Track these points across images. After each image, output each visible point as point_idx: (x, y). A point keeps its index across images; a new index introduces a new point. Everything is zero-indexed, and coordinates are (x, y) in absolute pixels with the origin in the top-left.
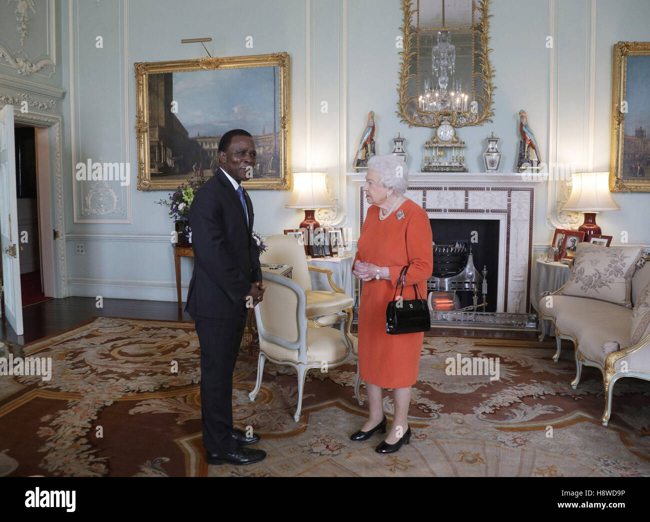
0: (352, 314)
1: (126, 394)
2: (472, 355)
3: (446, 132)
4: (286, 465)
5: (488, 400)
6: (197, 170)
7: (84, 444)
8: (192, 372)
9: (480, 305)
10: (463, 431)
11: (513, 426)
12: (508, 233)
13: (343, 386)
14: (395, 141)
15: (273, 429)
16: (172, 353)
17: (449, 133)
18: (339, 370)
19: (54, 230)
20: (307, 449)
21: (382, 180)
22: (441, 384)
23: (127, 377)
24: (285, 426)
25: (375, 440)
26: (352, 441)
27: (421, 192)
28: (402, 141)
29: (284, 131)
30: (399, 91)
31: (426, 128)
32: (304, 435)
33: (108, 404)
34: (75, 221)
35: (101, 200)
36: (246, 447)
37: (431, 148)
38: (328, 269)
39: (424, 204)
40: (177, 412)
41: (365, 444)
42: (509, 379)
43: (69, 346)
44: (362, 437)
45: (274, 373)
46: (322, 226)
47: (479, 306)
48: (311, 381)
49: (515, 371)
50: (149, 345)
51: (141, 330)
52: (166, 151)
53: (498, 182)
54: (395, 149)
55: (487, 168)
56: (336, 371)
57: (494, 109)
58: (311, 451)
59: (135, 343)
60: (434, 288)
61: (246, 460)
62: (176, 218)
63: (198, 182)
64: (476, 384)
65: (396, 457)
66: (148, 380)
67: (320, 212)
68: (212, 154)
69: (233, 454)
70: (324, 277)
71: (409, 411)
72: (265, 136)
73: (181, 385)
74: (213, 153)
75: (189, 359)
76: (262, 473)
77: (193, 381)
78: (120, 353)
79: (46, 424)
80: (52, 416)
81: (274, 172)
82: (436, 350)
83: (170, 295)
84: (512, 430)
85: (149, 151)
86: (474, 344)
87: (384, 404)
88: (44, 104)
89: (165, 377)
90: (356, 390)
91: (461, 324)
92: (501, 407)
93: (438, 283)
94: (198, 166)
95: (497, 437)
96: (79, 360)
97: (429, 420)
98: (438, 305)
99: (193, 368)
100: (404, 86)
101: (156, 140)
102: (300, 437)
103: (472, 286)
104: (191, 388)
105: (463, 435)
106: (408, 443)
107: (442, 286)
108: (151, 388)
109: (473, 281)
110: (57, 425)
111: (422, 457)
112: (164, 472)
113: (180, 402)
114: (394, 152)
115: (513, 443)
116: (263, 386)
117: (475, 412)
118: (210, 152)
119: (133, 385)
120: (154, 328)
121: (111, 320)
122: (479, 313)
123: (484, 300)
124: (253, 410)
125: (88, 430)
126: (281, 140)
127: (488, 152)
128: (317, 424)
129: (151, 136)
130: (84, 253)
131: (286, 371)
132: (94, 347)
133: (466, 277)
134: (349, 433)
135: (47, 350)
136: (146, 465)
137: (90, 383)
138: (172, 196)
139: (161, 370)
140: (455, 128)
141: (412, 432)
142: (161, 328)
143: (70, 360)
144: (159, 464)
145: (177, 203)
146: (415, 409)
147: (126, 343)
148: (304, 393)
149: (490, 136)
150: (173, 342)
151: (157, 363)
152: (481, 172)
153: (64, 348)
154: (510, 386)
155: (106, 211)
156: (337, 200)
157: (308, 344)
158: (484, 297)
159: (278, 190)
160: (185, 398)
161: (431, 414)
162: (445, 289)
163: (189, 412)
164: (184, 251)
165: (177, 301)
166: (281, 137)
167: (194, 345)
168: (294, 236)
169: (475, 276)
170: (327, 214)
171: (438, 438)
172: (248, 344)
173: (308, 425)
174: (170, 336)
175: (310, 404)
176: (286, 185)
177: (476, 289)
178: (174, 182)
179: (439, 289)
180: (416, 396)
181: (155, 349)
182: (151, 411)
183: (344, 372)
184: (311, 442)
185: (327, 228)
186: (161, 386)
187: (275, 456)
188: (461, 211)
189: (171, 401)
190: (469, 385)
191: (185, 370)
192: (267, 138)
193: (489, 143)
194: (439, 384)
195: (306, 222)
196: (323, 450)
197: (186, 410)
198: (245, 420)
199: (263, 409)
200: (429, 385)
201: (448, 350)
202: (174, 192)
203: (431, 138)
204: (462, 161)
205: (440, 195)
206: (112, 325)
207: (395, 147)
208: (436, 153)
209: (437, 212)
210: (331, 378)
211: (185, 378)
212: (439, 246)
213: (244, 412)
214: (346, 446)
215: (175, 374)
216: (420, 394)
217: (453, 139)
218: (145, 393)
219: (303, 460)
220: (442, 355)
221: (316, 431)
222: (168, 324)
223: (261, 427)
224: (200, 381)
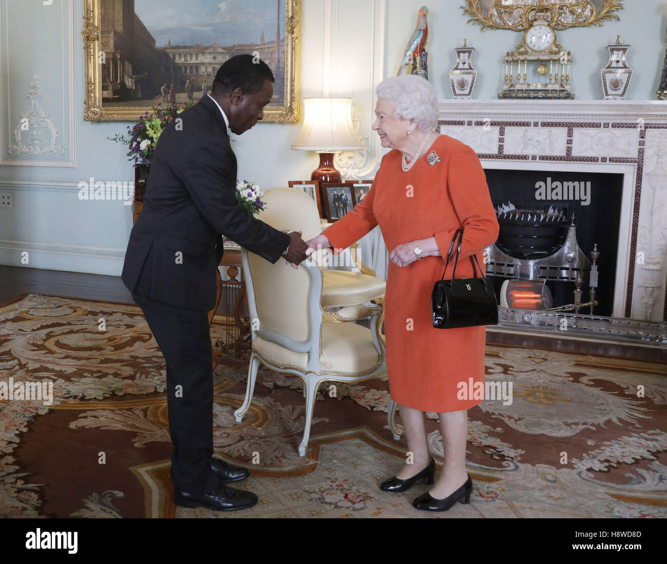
1: (66, 400)
2: (571, 379)
3: (540, 37)
5: (598, 451)
6: (166, 93)
7: (11, 465)
8: (155, 376)
9: (586, 304)
10: (556, 494)
11: (640, 495)
12: (638, 195)
13: (370, 409)
14: (459, 52)
15: (268, 463)
16: (128, 348)
17: (546, 39)
18: (364, 387)
20: (316, 496)
22: (520, 419)
23: (68, 378)
24: (284, 461)
25: (415, 492)
26: (382, 491)
28: (470, 52)
29: (293, 38)
31: (508, 31)
32: (313, 475)
33: (42, 413)
34: (1, 162)
35: (35, 134)
36: (229, 485)
37: (515, 62)
39: (501, 148)
40: (134, 430)
42: (633, 422)
44: (398, 487)
45: (270, 385)
46: (344, 176)
47: (583, 305)
48: (323, 399)
49: (643, 409)
50: (97, 335)
51: (87, 315)
52: (124, 66)
53: (625, 115)
54: (458, 64)
55: (606, 92)
56: (359, 388)
58: (322, 501)
59: (78, 332)
60: (512, 275)
61: (230, 505)
62: (136, 161)
63: (167, 110)
64: (576, 424)
66: (95, 383)
67: (341, 157)
68: (188, 71)
69: (210, 494)
72: (264, 44)
73: (140, 393)
74: (190, 70)
75: (151, 358)
77: (156, 388)
78: (58, 344)
82: (513, 368)
84: (638, 501)
86: (574, 363)
87: (431, 441)
89: (118, 381)
90: (390, 418)
91: (553, 331)
92: (618, 463)
93: (518, 267)
94: (168, 87)
95: (613, 509)
96: (3, 350)
97: (501, 471)
98: (518, 301)
99: (157, 370)
101: (110, 51)
102: (306, 479)
103: (572, 274)
104: (155, 399)
105: (556, 500)
107: (524, 272)
108: (99, 394)
109: (576, 266)
112: (116, 511)
113: (139, 417)
114: (456, 69)
116: (255, 402)
117: (575, 466)
118: (186, 68)
119: (75, 388)
120: (104, 312)
121: (45, 299)
122: (583, 316)
123: (592, 297)
124: (240, 436)
125: (16, 446)
126: (287, 51)
127: (609, 67)
128: (331, 462)
129: (104, 45)
130: (11, 206)
131: (287, 384)
132: (23, 335)
133: (564, 260)
134: (378, 480)
136: (92, 499)
138: (131, 130)
139: (111, 372)
140: (555, 31)
141: (474, 486)
142: (113, 312)
144: (110, 499)
145: (139, 139)
146: (475, 451)
147: (66, 331)
148: (315, 415)
149: (614, 42)
150: (130, 334)
151: (107, 361)
152: (596, 99)
154: (634, 432)
155: (41, 149)
156: (367, 139)
157: (322, 346)
158: (593, 291)
159: (281, 123)
160: (145, 411)
161: (504, 463)
162: (528, 276)
163: (151, 431)
166: (287, 46)
168: (303, 190)
169: (577, 260)
170: (351, 160)
171: (516, 500)
172: (234, 342)
173: (318, 462)
174: (125, 325)
175: (321, 433)
176: (292, 116)
177: (579, 280)
178: (134, 110)
179: (519, 277)
180: (480, 434)
181: (105, 342)
182: (99, 425)
183: (371, 390)
184: (322, 488)
185: (351, 180)
186: (113, 392)
187: (270, 502)
188: (560, 159)
189: (127, 415)
190: (566, 424)
191: (145, 372)
192: (267, 48)
193: (612, 53)
194: (517, 419)
195: (320, 171)
196: (340, 501)
197: (148, 428)
198: (228, 447)
199: (253, 435)
200: (501, 420)
201: (532, 369)
202: (135, 125)
203: (516, 47)
204: (565, 81)
205: (526, 134)
206: (47, 306)
207: (458, 61)
208: (523, 70)
209: (521, 160)
210: (352, 398)
211: (145, 384)
212: (522, 211)
213: (227, 437)
214: (374, 498)
215: (132, 377)
216: (488, 431)
217: (552, 48)
218: (91, 402)
219: (311, 511)
220: (522, 375)
221: (330, 472)
222: (123, 309)
223: (251, 460)
224: (166, 388)
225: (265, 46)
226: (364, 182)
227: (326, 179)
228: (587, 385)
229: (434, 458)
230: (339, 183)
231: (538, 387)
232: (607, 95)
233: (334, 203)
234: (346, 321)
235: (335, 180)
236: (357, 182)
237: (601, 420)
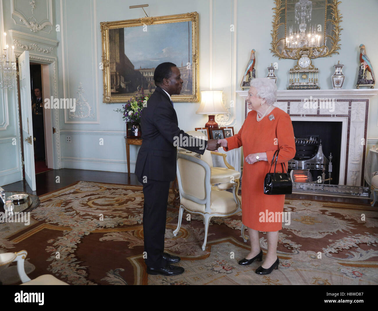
0: (239, 182)
1: (98, 228)
2: (321, 213)
3: (305, 62)
4: (197, 278)
5: (334, 244)
6: (140, 90)
7: (73, 258)
8: (137, 216)
9: (327, 180)
10: (315, 264)
11: (352, 263)
12: (349, 131)
13: (233, 229)
14: (269, 69)
15: (189, 254)
16: (125, 204)
17: (307, 63)
18: (230, 219)
19: (53, 128)
20: (210, 268)
21: (259, 93)
22: (299, 231)
23: (98, 218)
24: (196, 253)
25: (255, 265)
26: (239, 265)
27: (286, 103)
28: (274, 69)
29: (195, 64)
30: (272, 35)
31: (291, 59)
32: (208, 259)
33: (87, 234)
34: (66, 122)
35: (81, 109)
36: (171, 264)
37: (294, 73)
38: (224, 154)
39: (288, 111)
40: (129, 241)
41: (248, 267)
42: (349, 231)
43: (63, 198)
44: (246, 263)
46: (220, 125)
47: (326, 180)
48: (212, 225)
49: (352, 225)
50: (111, 199)
51: (106, 190)
52: (120, 78)
53: (342, 96)
54: (269, 74)
55: (334, 86)
56: (228, 219)
57: (341, 45)
58: (213, 270)
59: (102, 197)
60: (295, 167)
61: (172, 273)
62: (127, 120)
63: (140, 97)
64: (324, 233)
65: (269, 277)
66: (110, 220)
67: (218, 117)
68: (149, 80)
69: (163, 268)
71: (277, 248)
72: (183, 67)
73: (131, 224)
74: (150, 79)
75: (135, 208)
76: (182, 281)
77: (138, 222)
78: (93, 203)
79: (51, 245)
80: (54, 240)
81: (189, 90)
82: (296, 208)
83: (123, 169)
84: (351, 265)
85: (110, 78)
86: (323, 206)
87: (261, 242)
88: (46, 50)
89: (121, 219)
90: (242, 232)
91: (313, 192)
92: (343, 249)
93: (297, 164)
94: (140, 87)
95: (340, 269)
96: (69, 207)
97: (292, 254)
98: (297, 179)
99: (138, 214)
100: (276, 31)
101: (114, 71)
102: (206, 260)
103: (321, 167)
104: (138, 226)
105: (316, 267)
106: (277, 269)
107: (300, 166)
108: (113, 225)
109: (322, 163)
110: (57, 245)
111: (287, 279)
112: (121, 277)
113: (130, 235)
115: (352, 275)
116: (182, 227)
117: (324, 251)
118: (148, 78)
119: (101, 223)
120: (114, 189)
121: (87, 183)
122: (326, 185)
123: (330, 176)
124: (176, 242)
125: (75, 249)
126: (193, 70)
127: (335, 75)
128: (216, 252)
129: (111, 69)
130: (71, 142)
131: (196, 218)
132: (78, 199)
133: (317, 160)
134: (237, 260)
135: (50, 200)
136: (110, 272)
137: (76, 221)
138: (124, 107)
139: (118, 215)
140: (311, 59)
141: (280, 262)
142: (118, 188)
143: (64, 207)
144: (118, 272)
145: (128, 111)
146: (281, 247)
147: (97, 197)
148: (209, 232)
149: (337, 64)
150: (126, 198)
151: (115, 210)
152: (330, 89)
153: (60, 199)
154: (349, 235)
155: (84, 116)
156: (229, 108)
157: (211, 201)
158: (330, 174)
159: (191, 102)
160: (133, 232)
161: (293, 251)
162: (302, 168)
163: (136, 241)
164: (132, 141)
165: (127, 172)
166: (193, 68)
167: (138, 200)
168: (201, 132)
169: (323, 160)
170: (223, 118)
171: (298, 267)
172: (172, 200)
173: (211, 253)
174: (123, 194)
175: (212, 240)
176: (196, 99)
177: (324, 169)
178: (125, 98)
179: (297, 168)
180: (282, 238)
181: (114, 202)
182: (113, 239)
183: (234, 220)
184: (213, 264)
185: (223, 127)
186: (119, 224)
187: (190, 271)
188: (315, 116)
189: (125, 234)
190: (319, 233)
191: (133, 215)
193: (336, 69)
194: (298, 231)
195: (209, 123)
196: (221, 270)
197: (134, 240)
198: (170, 247)
199: (182, 241)
200: (291, 232)
201: (304, 209)
202: (126, 104)
203: (294, 67)
204: (316, 81)
205: (299, 105)
206: (88, 186)
208: (297, 77)
209: (298, 117)
210: (225, 224)
211: (133, 220)
212: (298, 139)
213: (170, 243)
214: (236, 268)
215: (127, 217)
216: (285, 237)
217: (310, 67)
218: (109, 229)
219: (208, 275)
220: (300, 212)
221: (216, 257)
222: (122, 187)
223: (181, 253)
224: (142, 222)
225: (183, 68)
226: (229, 128)
227: (212, 127)
228: (328, 215)
229: (262, 250)
230: (218, 128)
231: (307, 217)
232: (334, 87)
233: (215, 137)
234: (222, 190)
235: (216, 127)
236: (225, 128)
237: (335, 230)
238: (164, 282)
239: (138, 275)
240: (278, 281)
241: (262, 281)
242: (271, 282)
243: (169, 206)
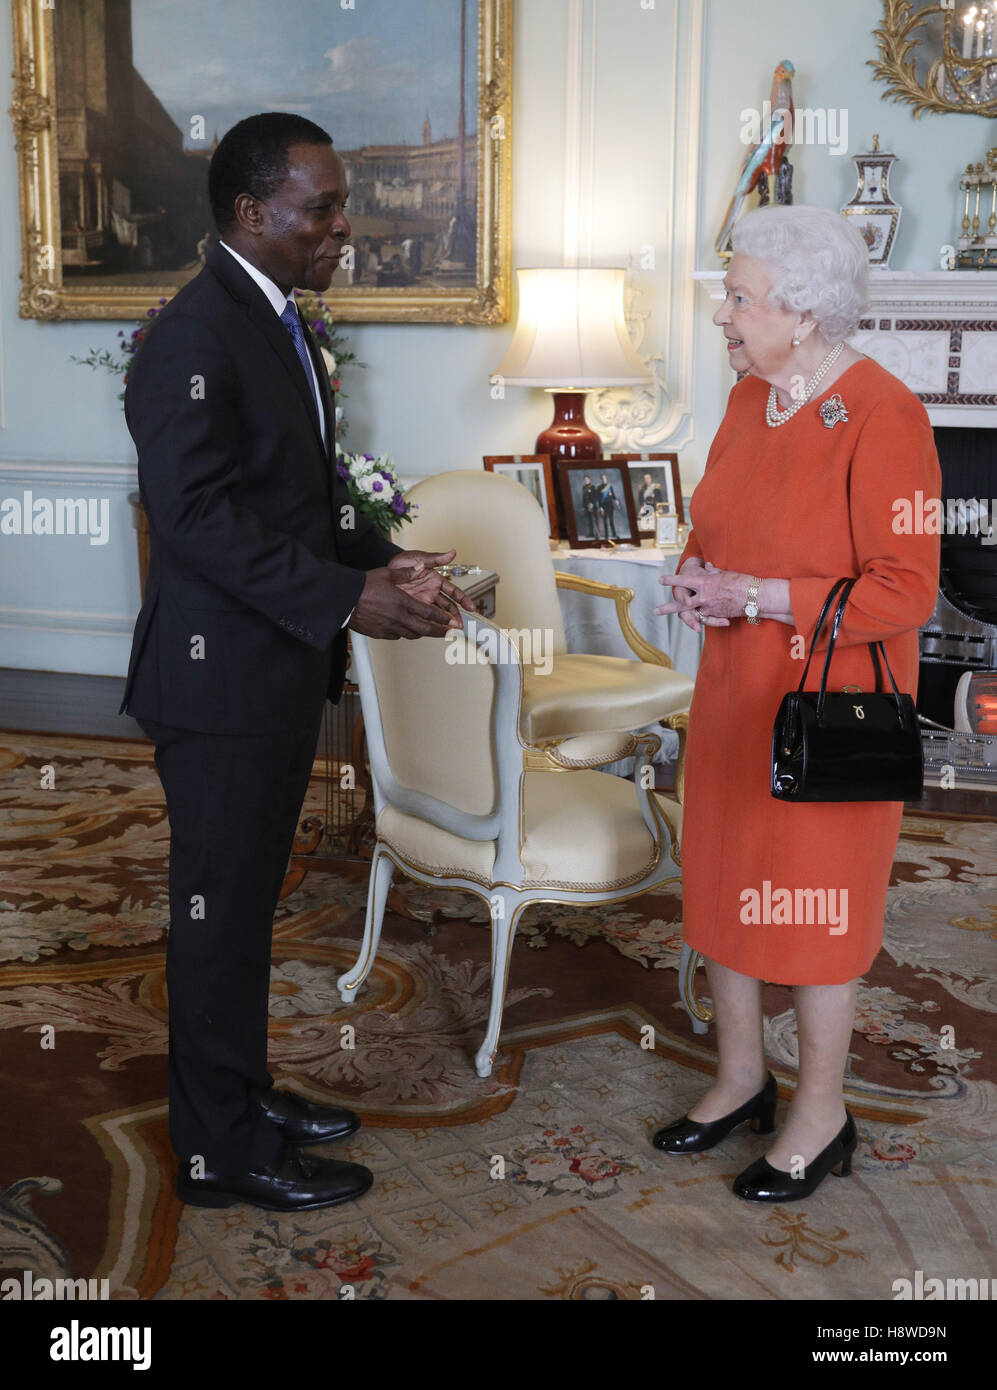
4: (433, 1219)
13: (646, 965)
14: (862, 166)
15: (406, 1095)
16: (110, 841)
18: (638, 915)
20: (508, 1168)
21: (779, 290)
22: (977, 981)
24: (442, 1089)
25: (733, 1153)
27: (944, 338)
28: (885, 165)
31: (972, 117)
32: (505, 1119)
36: (311, 1151)
37: (985, 186)
38: (620, 586)
39: (953, 378)
40: (105, 1031)
41: (701, 1165)
44: (690, 1139)
45: (424, 915)
48: (544, 945)
50: (42, 812)
51: (21, 766)
52: (110, 191)
54: (861, 191)
56: (627, 917)
58: (519, 1178)
61: (307, 1196)
65: (799, 1217)
66: (24, 925)
67: (604, 400)
69: (264, 1173)
70: (606, 610)
71: (857, 1062)
72: (432, 146)
73: (128, 943)
76: (355, 1240)
81: (459, 265)
85: (57, 191)
87: (772, 1034)
89: (77, 918)
90: (684, 982)
97: (926, 1098)
102: (489, 1128)
106: (846, 1171)
108: (31, 950)
111: (891, 1226)
112: (40, 1226)
113: (119, 1000)
114: (856, 202)
116: (389, 956)
120: (63, 761)
126: (482, 161)
128: (548, 1085)
131: (467, 912)
134: (650, 1127)
138: (129, 341)
139: (68, 895)
142: (86, 759)
144: (26, 1197)
146: (876, 1058)
148: (511, 985)
150: (119, 806)
151: (57, 871)
156: (660, 360)
157: (524, 826)
159: (468, 324)
160: (134, 985)
166: (483, 149)
168: (515, 477)
170: (625, 407)
171: (952, 1163)
173: (519, 1089)
174: (109, 787)
175: (525, 1022)
176: (494, 310)
178: (137, 295)
180: (887, 1016)
181: (57, 826)
182: (22, 1023)
183: (652, 921)
184: (523, 1147)
185: (625, 452)
186: (65, 944)
187: (401, 1187)
189: (91, 996)
191: (144, 895)
192: (437, 154)
194: (971, 979)
195: (555, 433)
196: (561, 1177)
197: (135, 1024)
198: (317, 1062)
199: (379, 1030)
200: (937, 983)
202: (138, 328)
203: (987, 154)
207: (859, 185)
210: (608, 940)
211: (141, 922)
213: (318, 1038)
214: (637, 1167)
215: (112, 908)
216: (903, 1007)
218: (8, 967)
219: (491, 1204)
221: (545, 1111)
222: (107, 749)
223: (367, 1089)
225: (434, 150)
226: (654, 457)
227: (568, 450)
230: (597, 459)
233: (585, 505)
235: (590, 453)
236: (637, 458)
238: (261, 1242)
239: (127, 1210)
240: (843, 1234)
241: (764, 1237)
242: (809, 1241)
243: (336, 851)
